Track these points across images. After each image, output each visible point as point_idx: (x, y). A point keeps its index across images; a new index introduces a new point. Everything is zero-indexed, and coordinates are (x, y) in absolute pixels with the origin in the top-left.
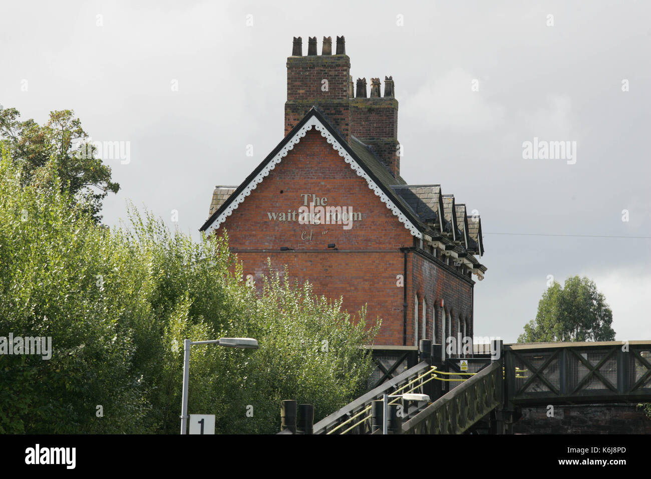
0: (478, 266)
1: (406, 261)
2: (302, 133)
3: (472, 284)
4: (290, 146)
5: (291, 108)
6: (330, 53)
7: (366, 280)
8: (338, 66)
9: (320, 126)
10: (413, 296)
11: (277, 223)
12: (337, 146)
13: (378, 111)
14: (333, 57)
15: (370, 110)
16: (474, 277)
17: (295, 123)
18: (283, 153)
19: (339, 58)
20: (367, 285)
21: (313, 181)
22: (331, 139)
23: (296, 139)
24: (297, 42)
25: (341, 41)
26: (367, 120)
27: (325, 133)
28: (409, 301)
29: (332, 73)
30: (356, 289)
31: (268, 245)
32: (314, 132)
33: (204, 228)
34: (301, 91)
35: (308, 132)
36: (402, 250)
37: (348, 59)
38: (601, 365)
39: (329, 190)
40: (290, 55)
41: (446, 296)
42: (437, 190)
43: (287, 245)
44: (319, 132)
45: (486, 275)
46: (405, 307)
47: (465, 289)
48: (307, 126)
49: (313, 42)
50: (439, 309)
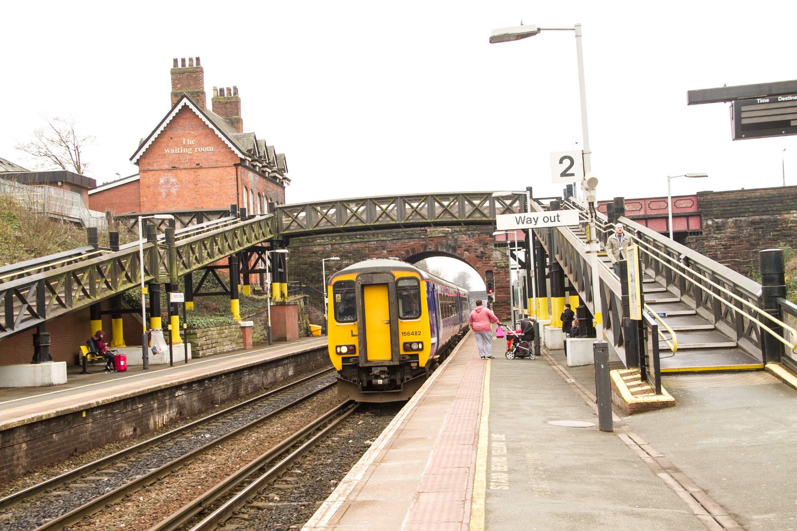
0: (285, 178)
1: (237, 171)
2: (179, 107)
3: (284, 188)
4: (173, 114)
5: (174, 95)
6: (192, 65)
7: (217, 181)
8: (197, 72)
9: (188, 103)
10: (242, 189)
11: (169, 154)
12: (198, 113)
13: (230, 103)
14: (195, 68)
15: (227, 103)
16: (285, 185)
17: (176, 102)
18: (170, 118)
19: (197, 68)
20: (218, 184)
21: (187, 132)
22: (194, 109)
23: (176, 110)
24: (176, 61)
25: (198, 59)
26: (225, 107)
27: (191, 106)
28: (240, 190)
29: (194, 76)
30: (212, 186)
31: (166, 166)
32: (185, 107)
33: (131, 159)
34: (179, 86)
35: (182, 106)
36: (235, 165)
37: (202, 68)
38: (328, 212)
39: (196, 136)
40: (172, 67)
41: (266, 191)
42: (253, 135)
43: (176, 166)
44: (188, 106)
45: (291, 183)
46: (238, 194)
47: (280, 190)
48: (182, 104)
49: (183, 60)
50: (262, 197)
